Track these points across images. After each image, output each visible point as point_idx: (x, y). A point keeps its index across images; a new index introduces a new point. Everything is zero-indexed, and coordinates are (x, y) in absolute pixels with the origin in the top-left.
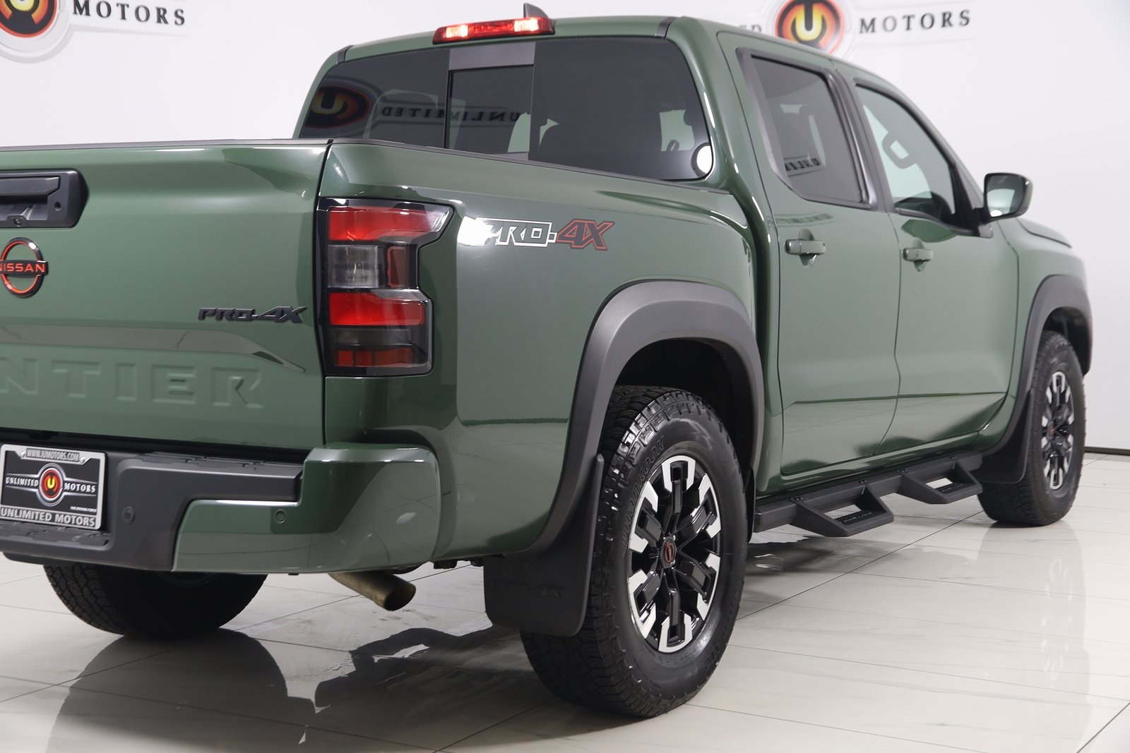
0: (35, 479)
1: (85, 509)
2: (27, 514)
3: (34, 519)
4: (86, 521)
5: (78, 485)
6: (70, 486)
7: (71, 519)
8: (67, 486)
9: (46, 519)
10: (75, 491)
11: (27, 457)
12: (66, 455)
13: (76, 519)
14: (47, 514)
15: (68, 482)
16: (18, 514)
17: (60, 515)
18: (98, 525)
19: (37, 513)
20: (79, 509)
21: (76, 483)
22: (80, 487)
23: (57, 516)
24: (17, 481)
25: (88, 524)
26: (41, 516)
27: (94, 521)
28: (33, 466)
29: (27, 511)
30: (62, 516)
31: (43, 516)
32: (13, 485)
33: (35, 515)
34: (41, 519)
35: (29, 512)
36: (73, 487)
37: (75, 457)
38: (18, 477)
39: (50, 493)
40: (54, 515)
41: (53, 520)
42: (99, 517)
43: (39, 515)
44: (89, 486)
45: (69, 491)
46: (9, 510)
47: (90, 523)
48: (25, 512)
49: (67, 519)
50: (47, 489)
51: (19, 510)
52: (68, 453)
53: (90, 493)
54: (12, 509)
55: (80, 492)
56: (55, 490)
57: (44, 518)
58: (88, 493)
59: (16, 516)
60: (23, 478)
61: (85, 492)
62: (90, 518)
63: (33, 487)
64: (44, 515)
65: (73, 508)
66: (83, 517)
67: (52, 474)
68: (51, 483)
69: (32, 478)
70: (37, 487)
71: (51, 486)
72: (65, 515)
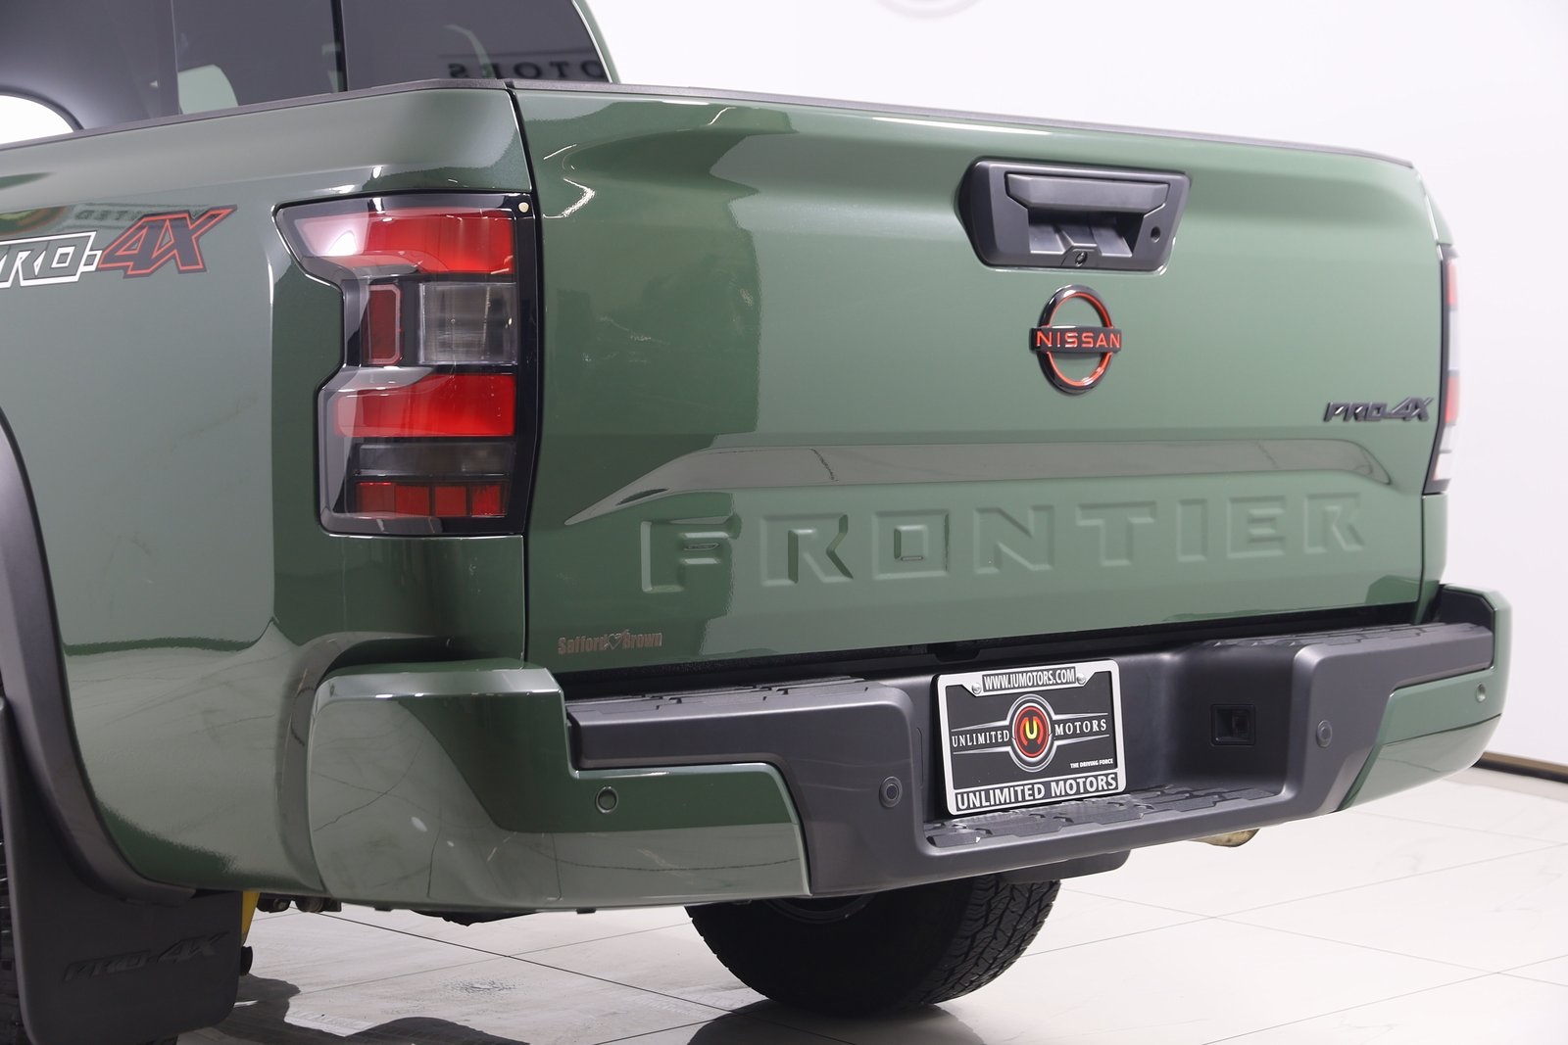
0: (1002, 728)
1: (1094, 763)
2: (1002, 794)
3: (1017, 801)
4: (1102, 783)
5: (1078, 724)
6: (1063, 729)
7: (1078, 784)
8: (1059, 731)
9: (1037, 796)
10: (1074, 735)
11: (985, 690)
12: (1054, 675)
13: (1084, 783)
14: (1036, 786)
15: (1059, 722)
16: (988, 799)
17: (1057, 782)
18: (1122, 785)
19: (1019, 789)
20: (1084, 764)
21: (1073, 721)
22: (1081, 726)
23: (1053, 784)
24: (972, 740)
25: (1106, 788)
26: (1027, 793)
27: (1115, 779)
28: (998, 705)
29: (1001, 789)
30: (1061, 783)
31: (1029, 790)
32: (967, 748)
33: (1016, 792)
34: (1027, 798)
35: (1006, 790)
36: (1070, 729)
37: (1070, 676)
38: (971, 732)
39: (1032, 748)
40: (1047, 785)
41: (1048, 794)
42: (1121, 770)
43: (1023, 791)
44: (1095, 723)
45: (1065, 736)
46: (971, 795)
47: (1108, 784)
48: (998, 792)
49: (1071, 788)
50: (1026, 743)
51: (987, 792)
52: (1055, 670)
53: (1100, 732)
54: (974, 792)
55: (1083, 734)
56: (1039, 742)
57: (1033, 795)
58: (1096, 733)
59: (984, 804)
60: (980, 731)
61: (1092, 733)
62: (1107, 775)
63: (1004, 744)
64: (1032, 789)
65: (1075, 765)
66: (1096, 777)
67: (1030, 714)
68: (1032, 732)
69: (996, 729)
70: (1009, 743)
71: (1032, 737)
72: (1065, 781)
